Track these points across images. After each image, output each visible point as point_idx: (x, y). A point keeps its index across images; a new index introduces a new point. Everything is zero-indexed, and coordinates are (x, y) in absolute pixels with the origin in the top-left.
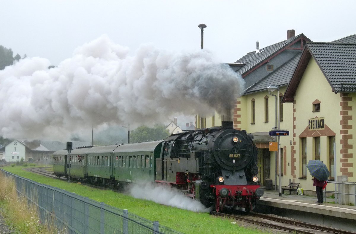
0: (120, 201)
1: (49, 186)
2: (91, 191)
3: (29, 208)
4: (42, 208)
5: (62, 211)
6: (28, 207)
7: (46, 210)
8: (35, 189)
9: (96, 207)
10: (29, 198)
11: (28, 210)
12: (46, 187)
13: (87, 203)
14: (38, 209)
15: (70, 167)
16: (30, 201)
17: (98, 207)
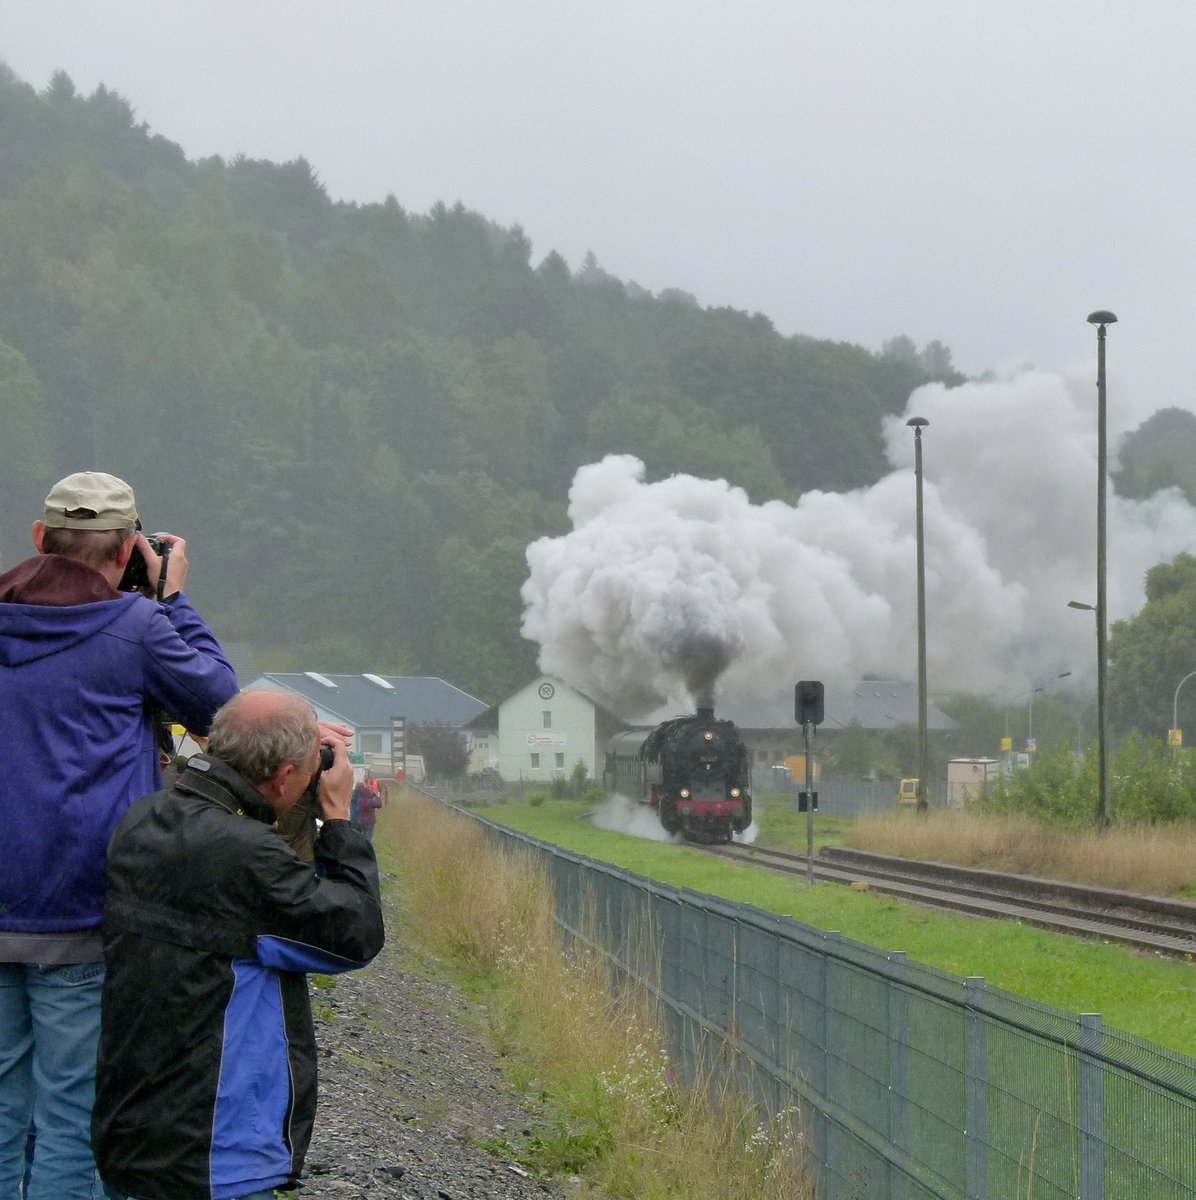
0: (1063, 976)
1: (712, 899)
2: (918, 926)
3: (616, 1006)
4: (682, 1007)
5: (775, 1026)
6: (611, 1001)
7: (700, 1019)
8: (647, 913)
9: (944, 1003)
10: (615, 960)
11: (613, 1016)
12: (700, 903)
13: (901, 982)
14: (662, 1011)
15: (815, 805)
16: (622, 973)
17: (955, 1003)
